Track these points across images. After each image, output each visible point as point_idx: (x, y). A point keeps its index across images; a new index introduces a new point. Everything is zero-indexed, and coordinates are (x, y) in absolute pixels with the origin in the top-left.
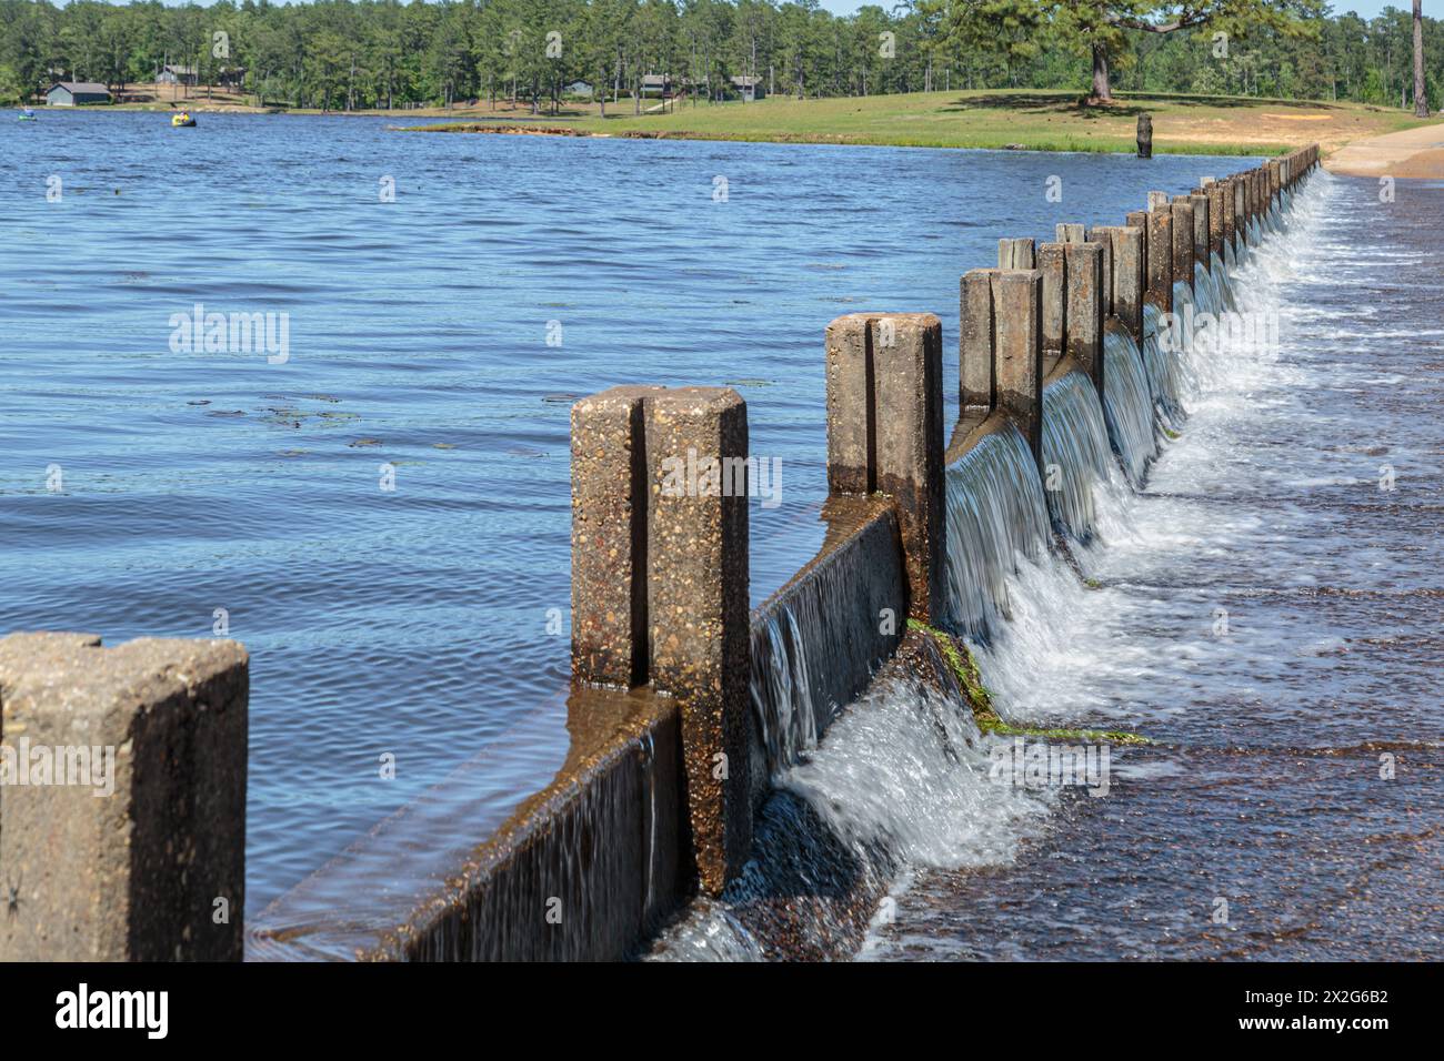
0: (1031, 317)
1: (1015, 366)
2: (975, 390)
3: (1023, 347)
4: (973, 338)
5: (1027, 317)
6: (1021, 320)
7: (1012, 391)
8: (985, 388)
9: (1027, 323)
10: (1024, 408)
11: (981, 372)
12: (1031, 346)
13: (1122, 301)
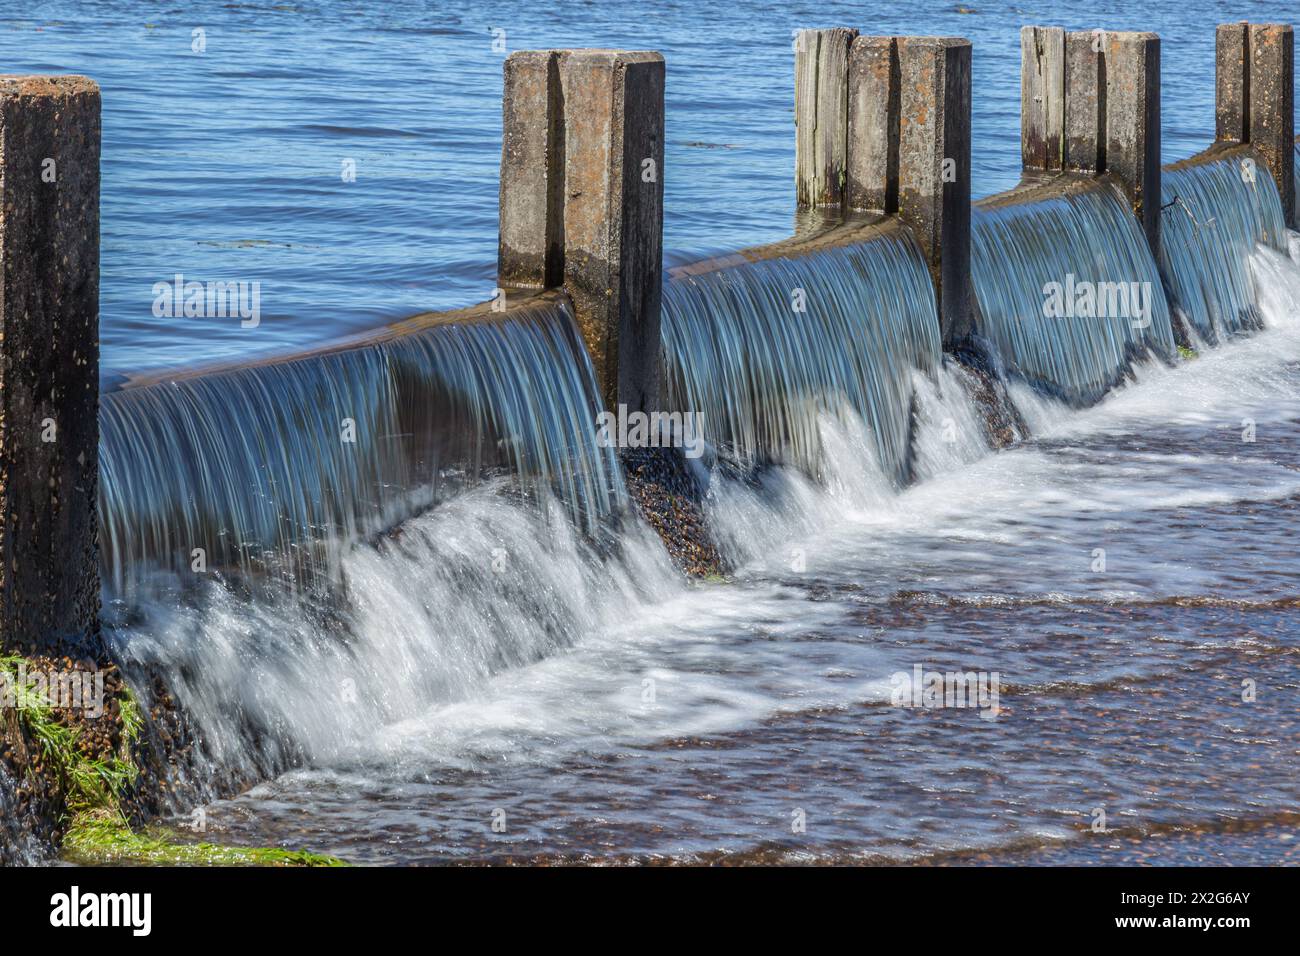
0: (613, 125)
1: (586, 209)
2: (522, 250)
3: (598, 177)
4: (520, 162)
5: (607, 126)
6: (597, 132)
7: (580, 252)
8: (537, 247)
9: (606, 137)
10: (600, 281)
11: (532, 220)
12: (613, 176)
13: (1117, 147)
